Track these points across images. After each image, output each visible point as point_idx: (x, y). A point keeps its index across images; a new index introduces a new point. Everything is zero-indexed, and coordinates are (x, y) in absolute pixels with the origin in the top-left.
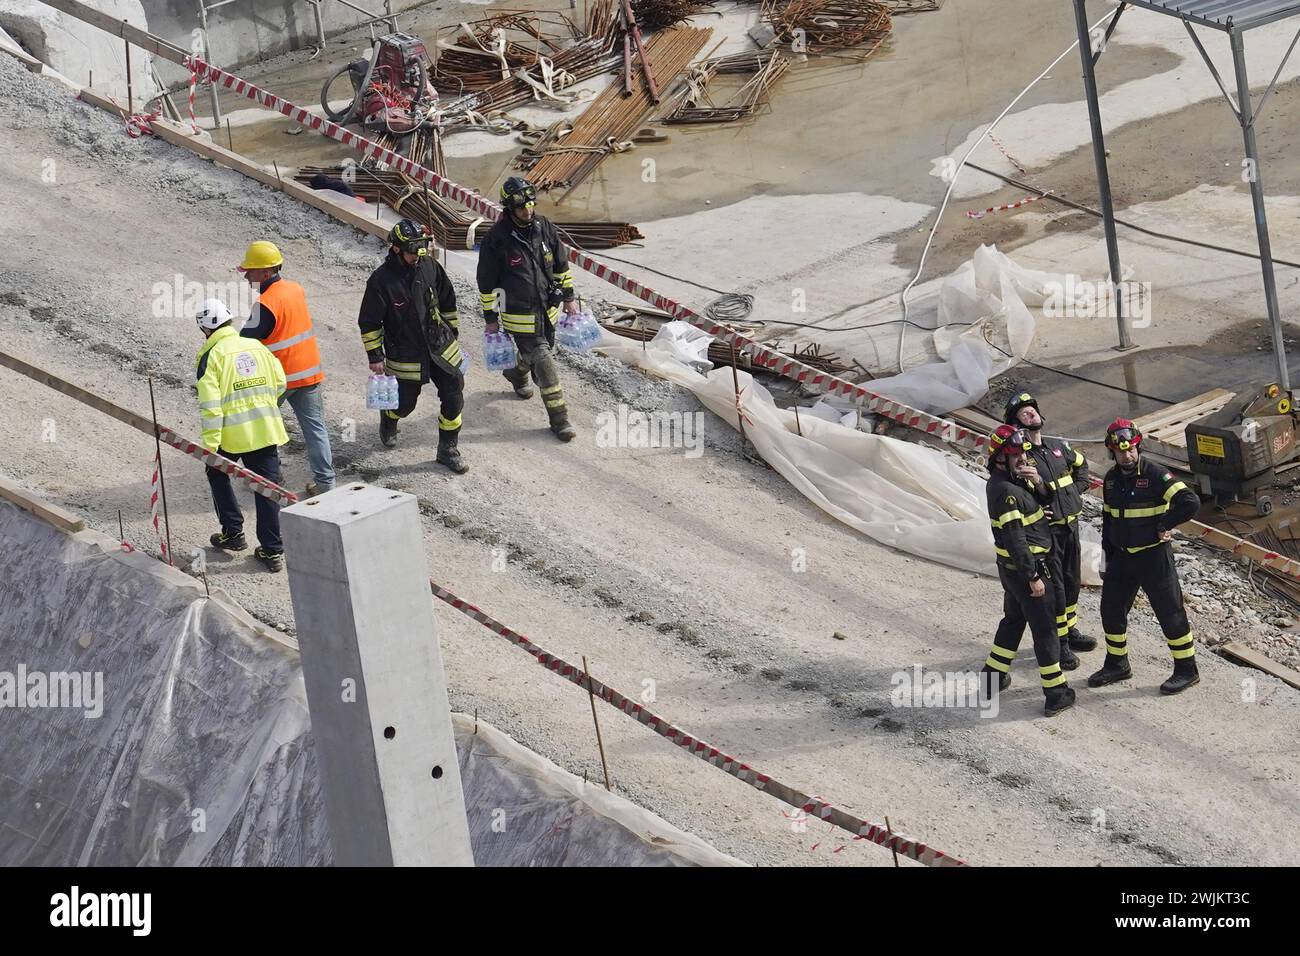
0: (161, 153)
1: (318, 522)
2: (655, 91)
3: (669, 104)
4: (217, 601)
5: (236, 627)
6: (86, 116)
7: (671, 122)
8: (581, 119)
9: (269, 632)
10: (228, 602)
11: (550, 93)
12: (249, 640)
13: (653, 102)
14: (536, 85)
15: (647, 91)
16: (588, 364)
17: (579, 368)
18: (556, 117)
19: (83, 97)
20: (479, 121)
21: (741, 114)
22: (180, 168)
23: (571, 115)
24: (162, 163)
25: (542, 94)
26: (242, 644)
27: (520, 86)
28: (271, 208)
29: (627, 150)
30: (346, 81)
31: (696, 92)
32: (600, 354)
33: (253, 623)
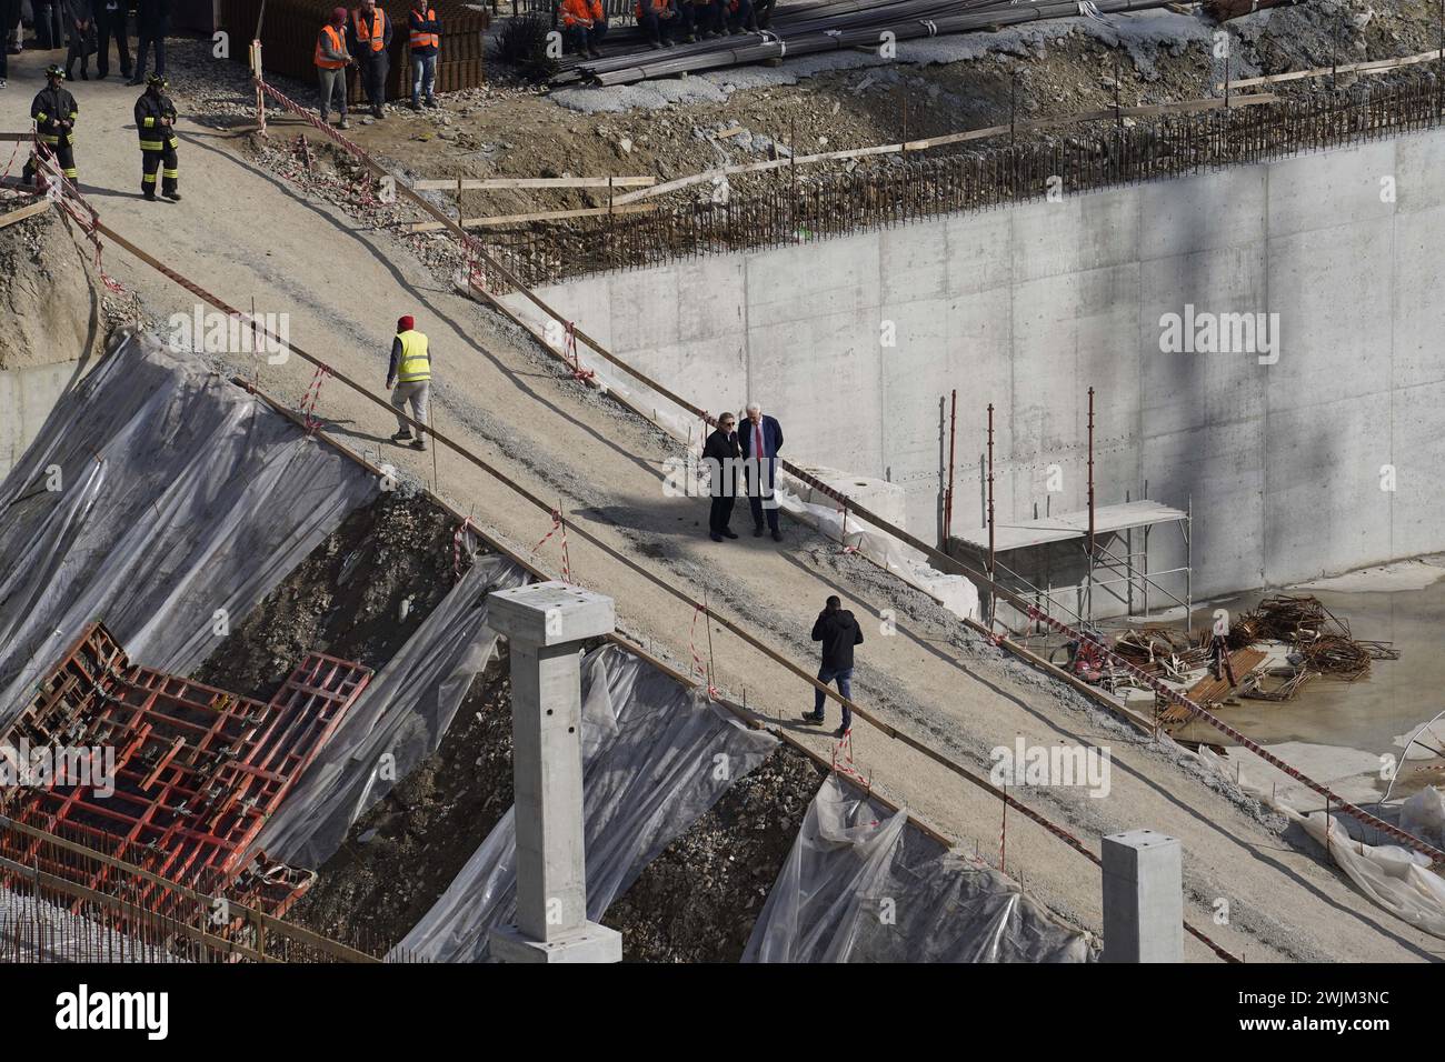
0: (1005, 656)
1: (1125, 846)
2: (1235, 680)
3: (1242, 687)
4: (1028, 896)
5: (1037, 911)
6: (966, 632)
7: (1243, 696)
8: (1193, 689)
9: (1055, 917)
10: (1034, 897)
11: (1176, 673)
12: (1044, 919)
13: (1233, 685)
14: (1170, 668)
15: (1231, 679)
16: (1240, 800)
17: (1234, 802)
18: (1180, 686)
19: (966, 622)
20: (1136, 683)
21: (1284, 698)
22: (1017, 665)
23: (1189, 684)
24: (1006, 661)
25: (1172, 673)
26: (1039, 921)
27: (1160, 666)
28: (1065, 692)
29: (1218, 708)
30: (1065, 652)
31: (1258, 683)
32: (1247, 796)
33: (1047, 911)
